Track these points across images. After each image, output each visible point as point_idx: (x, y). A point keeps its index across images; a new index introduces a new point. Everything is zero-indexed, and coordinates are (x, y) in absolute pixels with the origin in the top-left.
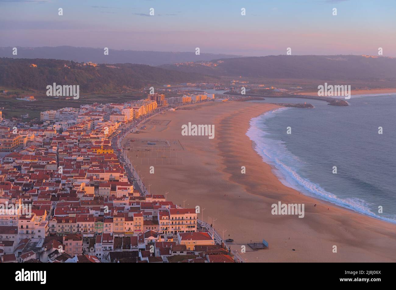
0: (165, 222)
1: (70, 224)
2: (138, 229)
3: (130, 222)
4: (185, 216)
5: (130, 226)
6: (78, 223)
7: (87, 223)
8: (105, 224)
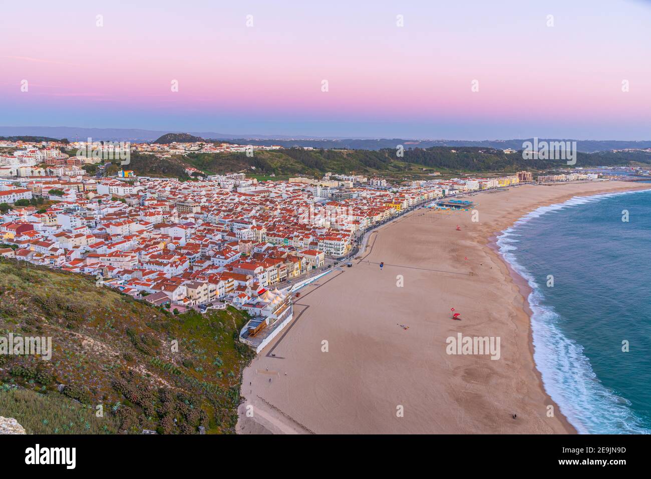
0: (321, 244)
1: (272, 238)
2: (306, 246)
3: (302, 241)
4: (333, 242)
5: (301, 244)
6: (276, 237)
7: (280, 238)
8: (289, 240)
